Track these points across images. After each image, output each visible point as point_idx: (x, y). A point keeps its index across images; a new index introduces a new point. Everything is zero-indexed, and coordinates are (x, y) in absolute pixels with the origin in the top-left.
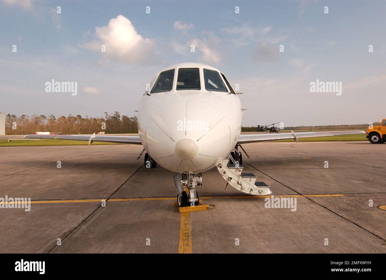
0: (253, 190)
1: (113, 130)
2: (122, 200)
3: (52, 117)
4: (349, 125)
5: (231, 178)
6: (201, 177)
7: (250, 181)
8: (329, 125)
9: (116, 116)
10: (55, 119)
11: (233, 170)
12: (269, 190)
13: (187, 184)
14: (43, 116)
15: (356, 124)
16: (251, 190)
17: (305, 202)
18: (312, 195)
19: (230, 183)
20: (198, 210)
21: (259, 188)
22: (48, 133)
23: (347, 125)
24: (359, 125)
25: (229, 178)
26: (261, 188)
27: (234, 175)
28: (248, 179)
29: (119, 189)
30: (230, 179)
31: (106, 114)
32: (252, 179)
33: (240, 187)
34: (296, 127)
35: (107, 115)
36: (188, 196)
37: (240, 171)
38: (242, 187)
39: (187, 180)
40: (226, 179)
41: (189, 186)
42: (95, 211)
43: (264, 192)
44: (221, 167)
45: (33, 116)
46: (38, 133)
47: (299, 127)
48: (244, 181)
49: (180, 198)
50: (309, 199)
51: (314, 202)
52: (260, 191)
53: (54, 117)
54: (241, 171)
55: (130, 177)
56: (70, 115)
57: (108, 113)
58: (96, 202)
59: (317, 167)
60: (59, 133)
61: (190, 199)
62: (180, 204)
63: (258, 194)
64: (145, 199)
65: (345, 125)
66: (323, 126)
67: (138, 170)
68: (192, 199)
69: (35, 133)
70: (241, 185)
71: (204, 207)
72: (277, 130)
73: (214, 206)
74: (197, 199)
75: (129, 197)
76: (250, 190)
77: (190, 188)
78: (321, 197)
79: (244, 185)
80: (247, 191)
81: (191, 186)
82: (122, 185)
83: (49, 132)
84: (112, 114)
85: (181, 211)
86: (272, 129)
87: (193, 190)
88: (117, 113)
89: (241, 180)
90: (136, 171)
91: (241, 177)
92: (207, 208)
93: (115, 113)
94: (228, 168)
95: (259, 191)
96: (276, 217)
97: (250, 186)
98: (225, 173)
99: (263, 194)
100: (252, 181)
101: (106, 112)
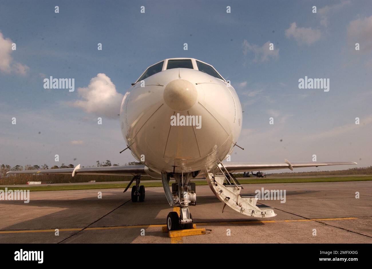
0: (255, 212)
1: (104, 178)
2: (102, 228)
3: (45, 167)
4: (329, 171)
5: (229, 198)
6: (194, 194)
7: (251, 201)
8: (311, 171)
9: (108, 165)
10: (48, 169)
11: (230, 189)
12: (273, 211)
13: (178, 202)
14: (37, 166)
15: (336, 170)
16: (253, 212)
17: (316, 225)
18: (322, 219)
19: (227, 204)
20: (192, 234)
21: (262, 210)
22: (39, 183)
23: (327, 171)
24: (339, 171)
25: (227, 197)
26: (263, 210)
27: (232, 195)
28: (248, 199)
29: (100, 219)
30: (227, 199)
31: (97, 163)
32: (252, 199)
33: (240, 208)
34: (280, 173)
35: (99, 163)
36: (179, 217)
37: (238, 189)
38: (242, 208)
39: (178, 197)
40: (223, 200)
41: (180, 203)
42: (65, 239)
43: (268, 214)
44: (216, 185)
45: (27, 166)
46: (29, 183)
47: (283, 173)
48: (244, 201)
49: (170, 221)
50: (319, 222)
51: (326, 225)
52: (264, 213)
53: (47, 167)
54: (240, 190)
55: (115, 209)
56: (63, 164)
57: (99, 162)
58: (70, 231)
59: (315, 198)
60: (51, 182)
61: (183, 220)
62: (170, 228)
63: (261, 216)
64: (129, 227)
65: (325, 171)
66: (305, 172)
67: (124, 204)
68: (185, 219)
69: (26, 183)
70: (241, 206)
71: (199, 231)
72: (263, 175)
73: (211, 230)
74: (191, 220)
75: (111, 225)
76: (251, 211)
77: (182, 205)
78: (332, 221)
79: (245, 206)
80: (247, 213)
81: (183, 204)
82: (104, 216)
83: (41, 182)
84: (103, 162)
85: (171, 236)
86: (258, 175)
87: (186, 209)
88: (108, 161)
89: (240, 200)
90: (122, 205)
91: (239, 197)
92: (202, 232)
93: (106, 162)
94: (224, 186)
95: (262, 212)
96: (288, 239)
97: (251, 208)
98: (221, 191)
99: (266, 216)
100: (252, 201)
101: (98, 161)
